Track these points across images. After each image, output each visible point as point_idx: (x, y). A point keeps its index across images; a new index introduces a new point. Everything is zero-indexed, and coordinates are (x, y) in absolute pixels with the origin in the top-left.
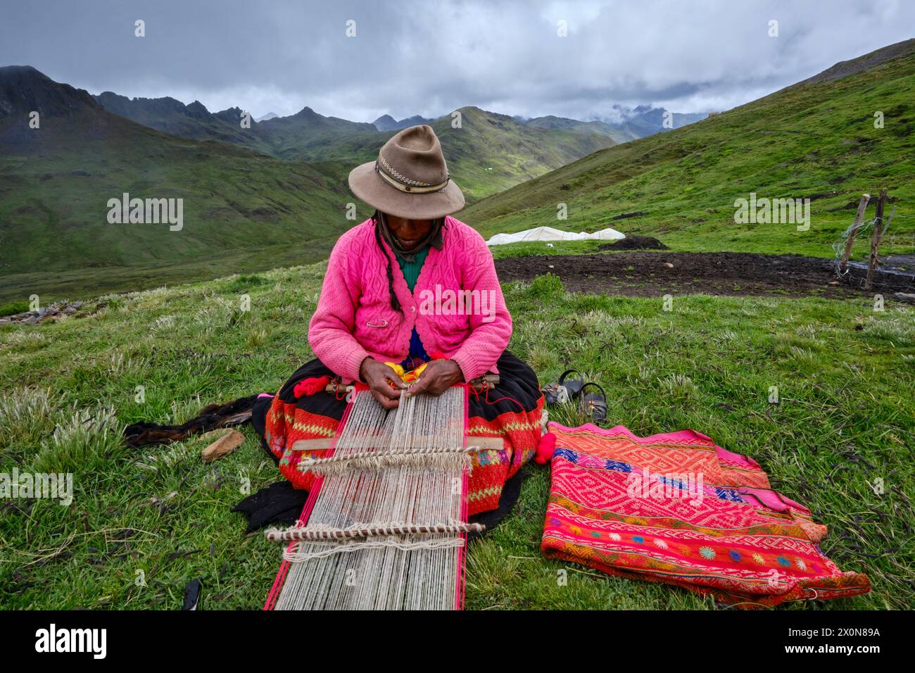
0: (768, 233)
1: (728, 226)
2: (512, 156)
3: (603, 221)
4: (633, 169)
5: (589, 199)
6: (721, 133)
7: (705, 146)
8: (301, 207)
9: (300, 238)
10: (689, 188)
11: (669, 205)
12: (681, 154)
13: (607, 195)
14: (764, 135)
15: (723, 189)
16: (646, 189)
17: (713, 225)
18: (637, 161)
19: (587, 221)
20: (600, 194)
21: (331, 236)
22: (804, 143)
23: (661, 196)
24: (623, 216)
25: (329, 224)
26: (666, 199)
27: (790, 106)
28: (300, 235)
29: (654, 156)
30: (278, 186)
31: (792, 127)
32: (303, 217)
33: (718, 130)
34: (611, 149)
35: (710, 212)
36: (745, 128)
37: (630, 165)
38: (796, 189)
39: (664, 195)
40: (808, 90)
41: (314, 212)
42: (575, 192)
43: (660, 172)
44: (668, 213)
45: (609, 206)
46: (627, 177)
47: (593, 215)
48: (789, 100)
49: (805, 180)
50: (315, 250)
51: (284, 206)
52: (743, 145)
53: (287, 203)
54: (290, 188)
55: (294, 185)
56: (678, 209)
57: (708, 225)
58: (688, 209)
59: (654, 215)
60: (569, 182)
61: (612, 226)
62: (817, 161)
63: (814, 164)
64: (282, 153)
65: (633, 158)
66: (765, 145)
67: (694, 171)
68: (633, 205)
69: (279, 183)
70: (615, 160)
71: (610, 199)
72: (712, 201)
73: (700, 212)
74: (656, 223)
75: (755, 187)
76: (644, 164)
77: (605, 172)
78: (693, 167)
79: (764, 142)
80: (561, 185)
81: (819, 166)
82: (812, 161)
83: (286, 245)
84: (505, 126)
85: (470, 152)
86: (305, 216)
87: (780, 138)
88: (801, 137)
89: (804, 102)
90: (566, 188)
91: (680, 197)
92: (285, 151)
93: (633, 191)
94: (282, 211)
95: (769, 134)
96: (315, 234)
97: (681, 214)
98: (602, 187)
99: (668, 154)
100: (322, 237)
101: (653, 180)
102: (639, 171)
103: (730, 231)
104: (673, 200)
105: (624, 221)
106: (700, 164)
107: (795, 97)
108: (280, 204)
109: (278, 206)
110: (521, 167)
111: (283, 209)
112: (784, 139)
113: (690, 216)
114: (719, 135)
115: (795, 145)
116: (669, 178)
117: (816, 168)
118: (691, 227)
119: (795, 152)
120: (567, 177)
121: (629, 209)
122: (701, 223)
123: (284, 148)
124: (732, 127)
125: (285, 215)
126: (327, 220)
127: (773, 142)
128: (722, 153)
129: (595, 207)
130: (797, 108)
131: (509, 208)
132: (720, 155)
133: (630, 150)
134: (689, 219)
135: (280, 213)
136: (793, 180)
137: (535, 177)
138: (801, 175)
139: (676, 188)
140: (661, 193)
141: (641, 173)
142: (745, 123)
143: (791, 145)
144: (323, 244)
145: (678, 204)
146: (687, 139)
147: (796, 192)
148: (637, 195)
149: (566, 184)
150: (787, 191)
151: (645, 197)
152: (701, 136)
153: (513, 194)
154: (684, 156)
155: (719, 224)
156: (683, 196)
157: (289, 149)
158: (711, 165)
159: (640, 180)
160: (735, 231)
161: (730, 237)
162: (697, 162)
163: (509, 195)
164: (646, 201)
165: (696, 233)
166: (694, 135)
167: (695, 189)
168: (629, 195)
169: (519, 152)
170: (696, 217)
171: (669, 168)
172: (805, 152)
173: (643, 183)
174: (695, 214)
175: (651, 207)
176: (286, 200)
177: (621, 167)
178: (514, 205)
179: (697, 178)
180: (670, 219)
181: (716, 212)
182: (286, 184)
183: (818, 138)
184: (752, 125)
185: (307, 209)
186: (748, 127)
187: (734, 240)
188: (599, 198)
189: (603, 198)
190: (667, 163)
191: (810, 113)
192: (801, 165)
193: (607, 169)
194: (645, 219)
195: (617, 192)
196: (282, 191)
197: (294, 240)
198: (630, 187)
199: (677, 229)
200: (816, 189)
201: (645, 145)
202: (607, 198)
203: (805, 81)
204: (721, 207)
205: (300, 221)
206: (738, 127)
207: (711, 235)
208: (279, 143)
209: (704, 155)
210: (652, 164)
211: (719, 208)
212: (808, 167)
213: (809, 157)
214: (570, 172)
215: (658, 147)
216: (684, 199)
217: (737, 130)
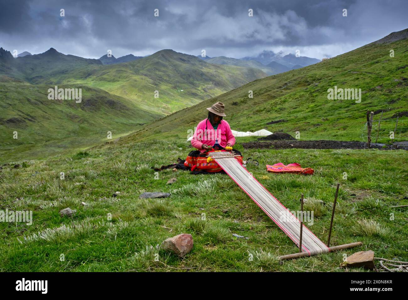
0: (353, 132)
1: (333, 128)
2: (197, 82)
3: (260, 126)
4: (278, 93)
5: (251, 111)
6: (330, 71)
7: (321, 79)
8: (44, 117)
9: (42, 140)
10: (312, 105)
11: (300, 115)
12: (307, 84)
13: (262, 109)
14: (353, 74)
15: (331, 106)
16: (286, 105)
17: (325, 127)
18: (280, 87)
19: (250, 126)
20: (258, 108)
21: (65, 138)
22: (375, 80)
23: (295, 110)
24: (272, 123)
25: (64, 129)
26: (299, 112)
27: (368, 57)
28: (42, 138)
29: (291, 84)
30: (27, 102)
31: (368, 70)
32: (45, 125)
33: (328, 69)
34: (264, 79)
35: (324, 119)
36: (344, 69)
37: (276, 90)
38: (370, 106)
39: (297, 109)
40: (377, 47)
41: (53, 121)
42: (241, 107)
43: (295, 95)
44: (299, 120)
45: (263, 116)
46: (274, 97)
47: (254, 122)
48: (367, 53)
49: (375, 102)
50: (53, 148)
51: (30, 116)
52: (342, 79)
53: (32, 115)
54: (36, 104)
55: (39, 101)
56: (305, 118)
57: (322, 127)
58: (311, 118)
59: (291, 122)
60: (238, 100)
61: (266, 128)
62: (381, 90)
63: (380, 92)
64: (31, 79)
65: (278, 85)
66: (354, 80)
67: (314, 94)
68: (279, 115)
69: (28, 100)
70: (266, 87)
71: (264, 112)
72: (325, 113)
73: (318, 120)
74: (292, 126)
75: (349, 105)
76: (285, 89)
77: (260, 94)
78: (313, 92)
79: (353, 78)
80: (231, 102)
81: (382, 93)
82: (379, 91)
83: (31, 145)
84: (192, 62)
85: (168, 79)
86: (46, 124)
87: (362, 76)
88: (373, 76)
89: (375, 54)
90: (235, 104)
91: (307, 111)
92: (34, 78)
93: (278, 107)
94: (29, 120)
95: (356, 74)
96: (54, 137)
97: (307, 121)
98: (259, 103)
99: (299, 84)
100: (58, 139)
101: (290, 100)
102: (282, 93)
103: (334, 131)
104: (302, 112)
105: (273, 125)
106: (318, 90)
107: (370, 52)
108: (28, 115)
109: (26, 116)
110: (203, 90)
111: (30, 118)
112: (364, 77)
113: (312, 122)
114: (329, 73)
115: (370, 81)
116: (300, 99)
117: (381, 94)
118: (312, 129)
119: (370, 85)
120: (236, 97)
121: (276, 118)
122: (318, 126)
123: (33, 76)
124: (336, 68)
125: (31, 123)
126: (63, 126)
127: (358, 79)
128: (330, 84)
129: (255, 116)
130: (371, 58)
131: (197, 117)
132: (329, 85)
133: (275, 80)
134: (312, 124)
135: (27, 121)
136: (369, 101)
137: (213, 97)
138: (373, 98)
139: (305, 105)
140: (296, 108)
141: (283, 95)
142: (343, 66)
143: (368, 80)
144: (60, 144)
145: (305, 115)
146: (310, 74)
147: (370, 108)
148: (281, 109)
149: (235, 101)
150: (366, 108)
151: (285, 110)
152: (318, 73)
153: (200, 107)
154: (309, 85)
155: (328, 127)
156: (309, 110)
157: (37, 77)
158: (324, 91)
159: (282, 100)
160: (337, 131)
161: (333, 134)
162: (316, 89)
163: (196, 108)
164: (287, 113)
165: (315, 132)
166: (314, 72)
167: (315, 105)
168: (276, 109)
169: (201, 80)
170: (316, 123)
171: (300, 92)
172: (375, 85)
173: (284, 102)
174: (315, 121)
175: (290, 117)
176: (33, 112)
177: (270, 91)
178: (201, 115)
179: (317, 99)
180: (301, 124)
181: (327, 120)
182: (33, 101)
183: (382, 77)
184: (347, 67)
185: (48, 119)
186: (345, 68)
187: (335, 136)
188: (257, 111)
189: (259, 111)
190: (299, 89)
191: (377, 62)
192: (373, 92)
193: (262, 92)
194: (286, 124)
195: (268, 107)
196: (30, 106)
197: (37, 141)
198: (276, 104)
199: (305, 130)
200: (381, 106)
201: (285, 77)
202: (262, 111)
203: (376, 42)
204: (330, 117)
205: (42, 127)
206: (339, 68)
207: (323, 133)
208: (30, 72)
209: (320, 85)
210: (290, 89)
211: (329, 118)
212: (377, 93)
213: (378, 88)
214: (237, 94)
215: (293, 79)
216: (309, 112)
217: (339, 70)
